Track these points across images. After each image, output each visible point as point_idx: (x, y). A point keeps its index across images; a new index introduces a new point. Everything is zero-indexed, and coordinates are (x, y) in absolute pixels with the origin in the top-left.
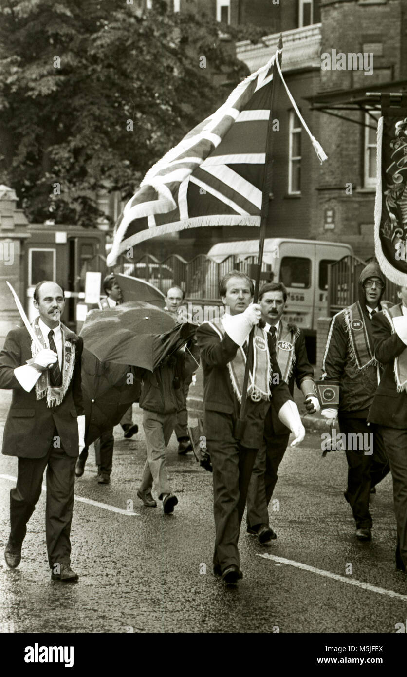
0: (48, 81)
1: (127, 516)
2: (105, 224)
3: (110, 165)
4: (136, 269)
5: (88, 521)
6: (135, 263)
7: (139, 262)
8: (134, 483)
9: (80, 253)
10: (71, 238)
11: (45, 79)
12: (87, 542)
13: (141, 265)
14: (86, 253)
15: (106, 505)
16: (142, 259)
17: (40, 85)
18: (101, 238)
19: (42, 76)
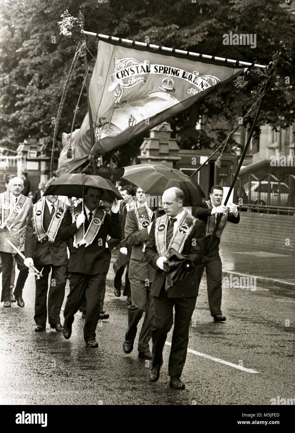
0: (197, 37)
1: (250, 373)
2: (238, 150)
3: (248, 105)
4: (260, 185)
5: (220, 376)
6: (260, 181)
7: (263, 180)
8: (255, 348)
9: (218, 173)
10: (211, 160)
11: (195, 36)
12: (219, 392)
13: (264, 182)
14: (223, 173)
15: (234, 364)
16: (265, 177)
17: (190, 40)
18: (235, 162)
19: (192, 35)
